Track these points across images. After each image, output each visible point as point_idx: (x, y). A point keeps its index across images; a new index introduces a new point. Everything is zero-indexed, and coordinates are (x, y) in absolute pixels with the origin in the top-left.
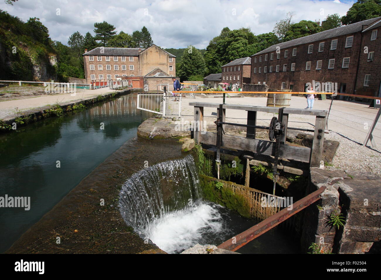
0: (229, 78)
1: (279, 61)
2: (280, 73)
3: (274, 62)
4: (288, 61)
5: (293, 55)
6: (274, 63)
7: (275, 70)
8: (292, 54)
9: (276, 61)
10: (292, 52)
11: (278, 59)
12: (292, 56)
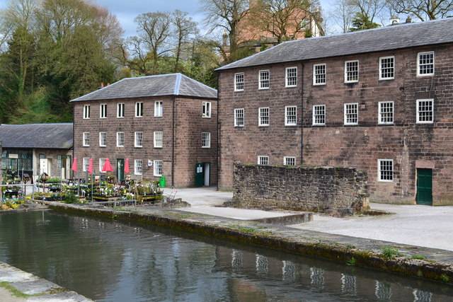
0: (110, 141)
1: (355, 89)
2: (366, 130)
3: (333, 91)
4: (398, 91)
5: (419, 74)
6: (332, 96)
7: (340, 120)
8: (415, 71)
9: (339, 88)
10: (416, 64)
11: (351, 85)
12: (415, 75)
